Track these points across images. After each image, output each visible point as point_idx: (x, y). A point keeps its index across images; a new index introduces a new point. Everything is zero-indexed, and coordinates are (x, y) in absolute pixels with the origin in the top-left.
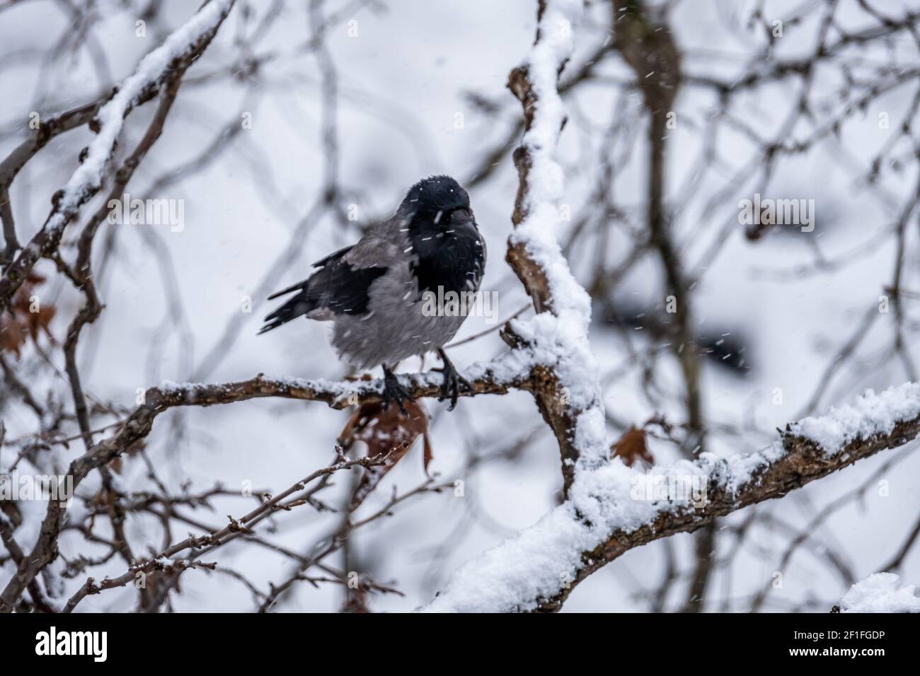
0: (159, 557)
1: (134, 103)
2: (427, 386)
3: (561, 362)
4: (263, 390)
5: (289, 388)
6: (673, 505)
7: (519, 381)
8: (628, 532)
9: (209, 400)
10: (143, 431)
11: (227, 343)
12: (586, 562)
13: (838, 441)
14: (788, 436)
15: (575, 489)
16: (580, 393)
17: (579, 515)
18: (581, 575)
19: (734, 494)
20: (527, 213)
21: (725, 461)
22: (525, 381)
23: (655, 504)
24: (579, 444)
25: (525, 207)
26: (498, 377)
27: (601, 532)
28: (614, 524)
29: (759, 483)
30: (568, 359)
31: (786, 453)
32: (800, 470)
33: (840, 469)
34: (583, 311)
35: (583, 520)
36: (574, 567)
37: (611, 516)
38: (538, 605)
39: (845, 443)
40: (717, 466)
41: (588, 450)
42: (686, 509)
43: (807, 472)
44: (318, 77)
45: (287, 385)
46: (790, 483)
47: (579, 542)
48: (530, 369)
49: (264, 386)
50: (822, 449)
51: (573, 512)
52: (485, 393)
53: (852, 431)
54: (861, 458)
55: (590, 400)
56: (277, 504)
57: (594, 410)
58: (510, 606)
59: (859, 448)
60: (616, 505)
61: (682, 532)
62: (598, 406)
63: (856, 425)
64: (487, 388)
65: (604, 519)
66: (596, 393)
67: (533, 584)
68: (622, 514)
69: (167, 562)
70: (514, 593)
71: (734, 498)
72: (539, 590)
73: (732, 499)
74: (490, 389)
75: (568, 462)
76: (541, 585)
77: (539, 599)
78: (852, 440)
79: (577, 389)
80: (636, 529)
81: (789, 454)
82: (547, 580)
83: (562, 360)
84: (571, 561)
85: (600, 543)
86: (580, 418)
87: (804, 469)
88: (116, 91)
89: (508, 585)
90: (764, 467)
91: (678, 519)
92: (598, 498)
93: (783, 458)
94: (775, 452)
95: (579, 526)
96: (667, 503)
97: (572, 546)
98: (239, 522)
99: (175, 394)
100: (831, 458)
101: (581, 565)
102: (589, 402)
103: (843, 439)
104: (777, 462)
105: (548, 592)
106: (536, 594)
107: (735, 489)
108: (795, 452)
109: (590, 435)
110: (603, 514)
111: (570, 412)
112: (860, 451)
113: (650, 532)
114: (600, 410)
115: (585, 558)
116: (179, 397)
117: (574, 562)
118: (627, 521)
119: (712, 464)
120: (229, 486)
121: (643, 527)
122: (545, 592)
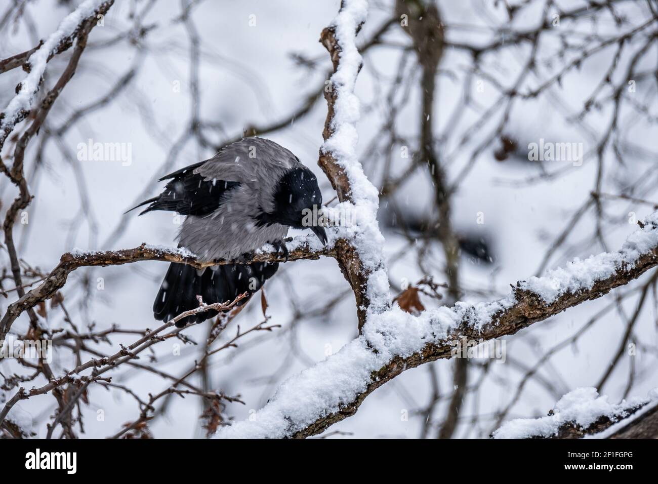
0: (71, 374)
1: (55, 52)
2: (262, 253)
3: (357, 237)
4: (145, 255)
5: (164, 254)
6: (436, 338)
7: (327, 250)
8: (404, 358)
9: (106, 262)
10: (60, 284)
11: (121, 229)
12: (374, 379)
13: (554, 294)
14: (518, 290)
15: (366, 327)
16: (371, 259)
17: (369, 345)
18: (371, 388)
19: (479, 331)
20: (334, 131)
21: (473, 308)
22: (332, 250)
23: (424, 338)
24: (370, 295)
25: (332, 126)
26: (313, 247)
27: (385, 358)
28: (394, 352)
29: (497, 323)
30: (362, 235)
31: (517, 302)
32: (527, 315)
33: (556, 314)
34: (373, 201)
35: (372, 349)
36: (365, 382)
37: (392, 346)
38: (340, 409)
39: (559, 296)
40: (468, 311)
41: (376, 299)
42: (446, 342)
43: (532, 316)
44: (186, 43)
45: (162, 252)
46: (519, 323)
47: (369, 365)
48: (335, 242)
49: (146, 252)
50: (543, 299)
51: (365, 343)
52: (303, 258)
53: (564, 287)
54: (570, 306)
55: (378, 264)
56: (155, 336)
57: (381, 271)
58: (320, 410)
59: (569, 299)
60: (395, 338)
61: (442, 358)
62: (383, 268)
63: (567, 284)
64: (305, 255)
65: (387, 349)
66: (382, 259)
67: (336, 394)
68: (400, 345)
69: (76, 376)
70: (323, 401)
71: (480, 334)
72: (340, 398)
73: (478, 335)
74: (307, 256)
75: (362, 308)
76: (342, 395)
77: (340, 404)
78: (564, 293)
79: (369, 256)
80: (410, 356)
81: (519, 303)
82: (346, 391)
83: (358, 235)
84: (363, 379)
85: (384, 365)
86: (371, 276)
87: (529, 314)
88: (42, 43)
89: (319, 395)
90: (502, 312)
91: (440, 348)
92: (383, 333)
93: (515, 306)
94: (509, 302)
95: (368, 354)
96: (432, 337)
97: (365, 368)
98: (128, 348)
99: (83, 258)
100: (549, 306)
101: (370, 381)
102: (377, 266)
103: (558, 292)
104: (510, 309)
105: (347, 401)
106: (339, 401)
107: (480, 327)
108: (523, 301)
109: (378, 289)
110: (386, 345)
111: (363, 273)
112: (570, 301)
113: (420, 359)
114: (385, 271)
115: (373, 376)
116: (86, 260)
117: (365, 379)
118: (404, 350)
119: (464, 310)
120: (123, 327)
121: (415, 354)
122: (345, 400)
